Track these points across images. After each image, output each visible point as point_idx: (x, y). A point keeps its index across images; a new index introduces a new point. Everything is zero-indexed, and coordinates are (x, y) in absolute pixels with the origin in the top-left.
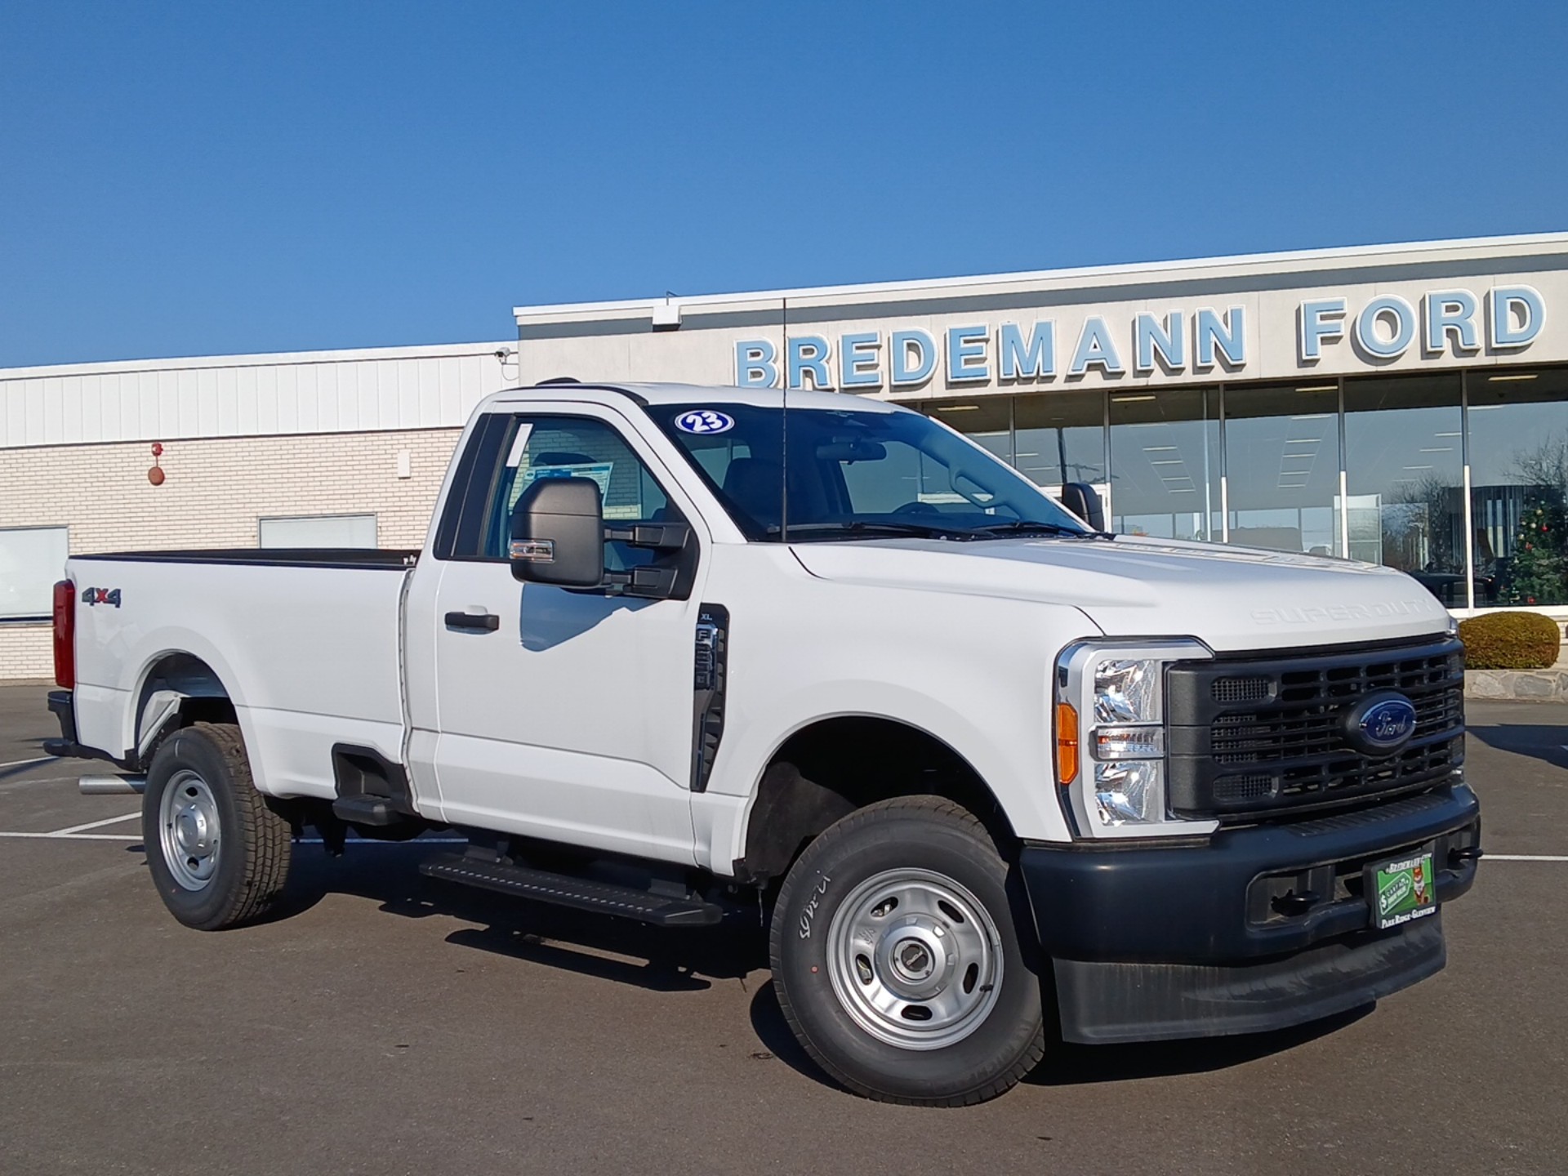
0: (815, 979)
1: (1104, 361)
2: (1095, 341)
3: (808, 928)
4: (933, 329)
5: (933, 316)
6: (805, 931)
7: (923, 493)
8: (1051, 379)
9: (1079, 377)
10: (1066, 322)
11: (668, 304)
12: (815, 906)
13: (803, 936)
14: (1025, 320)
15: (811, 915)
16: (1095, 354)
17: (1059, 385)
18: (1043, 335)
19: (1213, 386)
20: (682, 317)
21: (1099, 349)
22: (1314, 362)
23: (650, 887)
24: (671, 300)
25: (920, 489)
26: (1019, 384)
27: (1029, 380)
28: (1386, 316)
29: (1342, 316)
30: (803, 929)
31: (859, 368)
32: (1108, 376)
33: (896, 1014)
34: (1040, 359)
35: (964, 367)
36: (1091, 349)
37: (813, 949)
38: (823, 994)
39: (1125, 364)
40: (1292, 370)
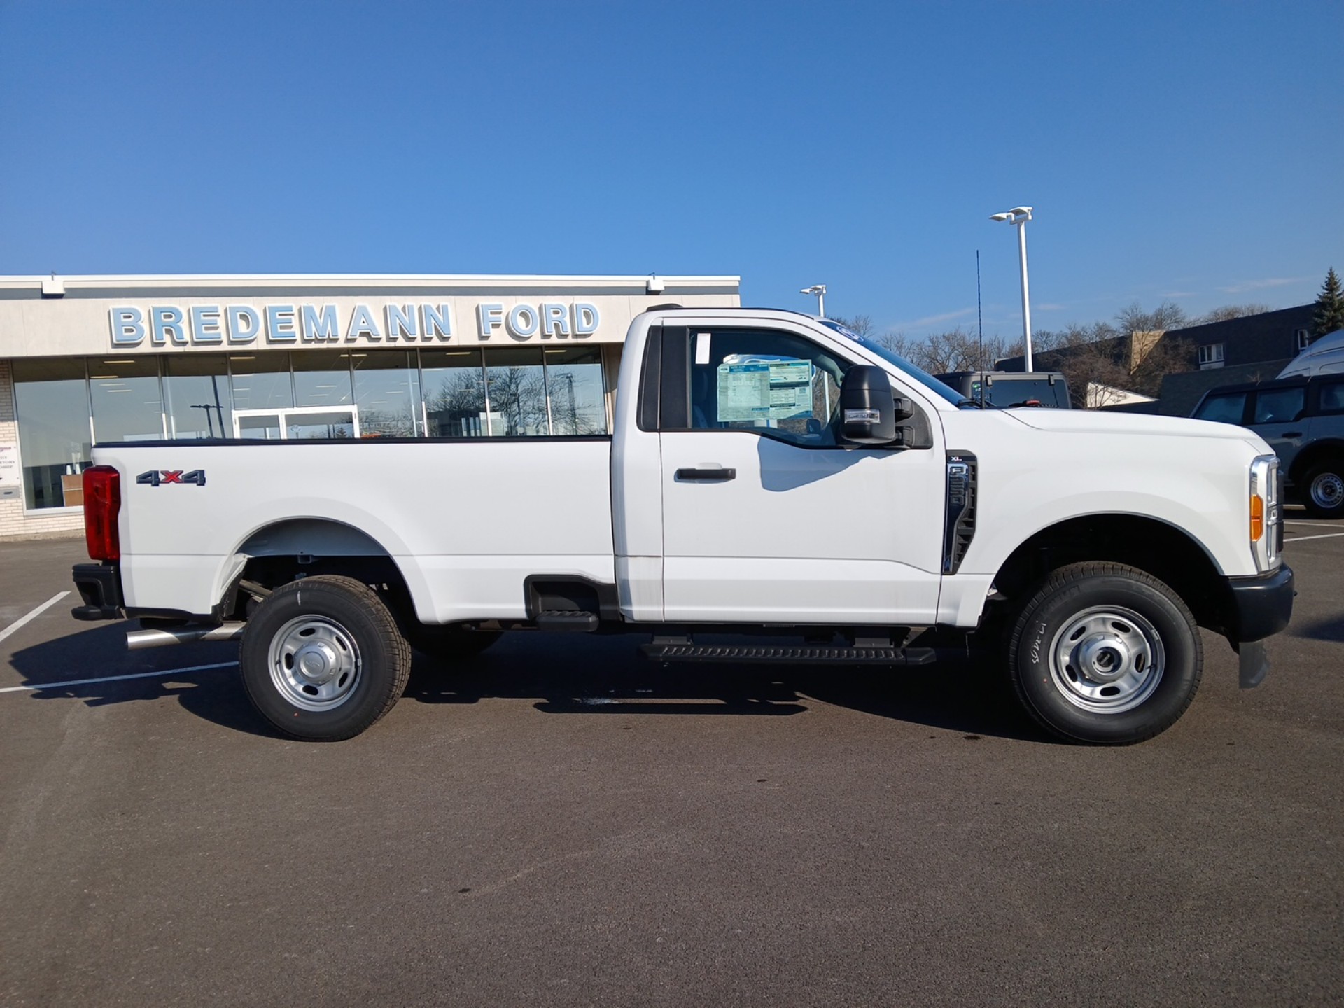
0: (1046, 686)
1: (370, 331)
2: (363, 319)
3: (1037, 657)
4: (256, 305)
5: (255, 298)
6: (1035, 659)
7: (235, 409)
8: (336, 340)
9: (353, 340)
10: (342, 306)
11: (53, 279)
12: (1039, 643)
13: (1034, 662)
14: (317, 303)
15: (1037, 648)
16: (364, 327)
17: (341, 344)
18: (330, 313)
19: (413, 349)
20: (66, 289)
21: (366, 324)
22: (487, 338)
23: (854, 644)
24: (55, 277)
25: (233, 407)
26: (315, 343)
27: (322, 341)
28: (524, 315)
29: (500, 313)
30: (1034, 658)
31: (207, 329)
32: (371, 339)
33: (1097, 695)
34: (329, 328)
35: (280, 330)
36: (361, 324)
37: (1042, 669)
38: (1054, 694)
39: (382, 335)
40: (475, 342)
